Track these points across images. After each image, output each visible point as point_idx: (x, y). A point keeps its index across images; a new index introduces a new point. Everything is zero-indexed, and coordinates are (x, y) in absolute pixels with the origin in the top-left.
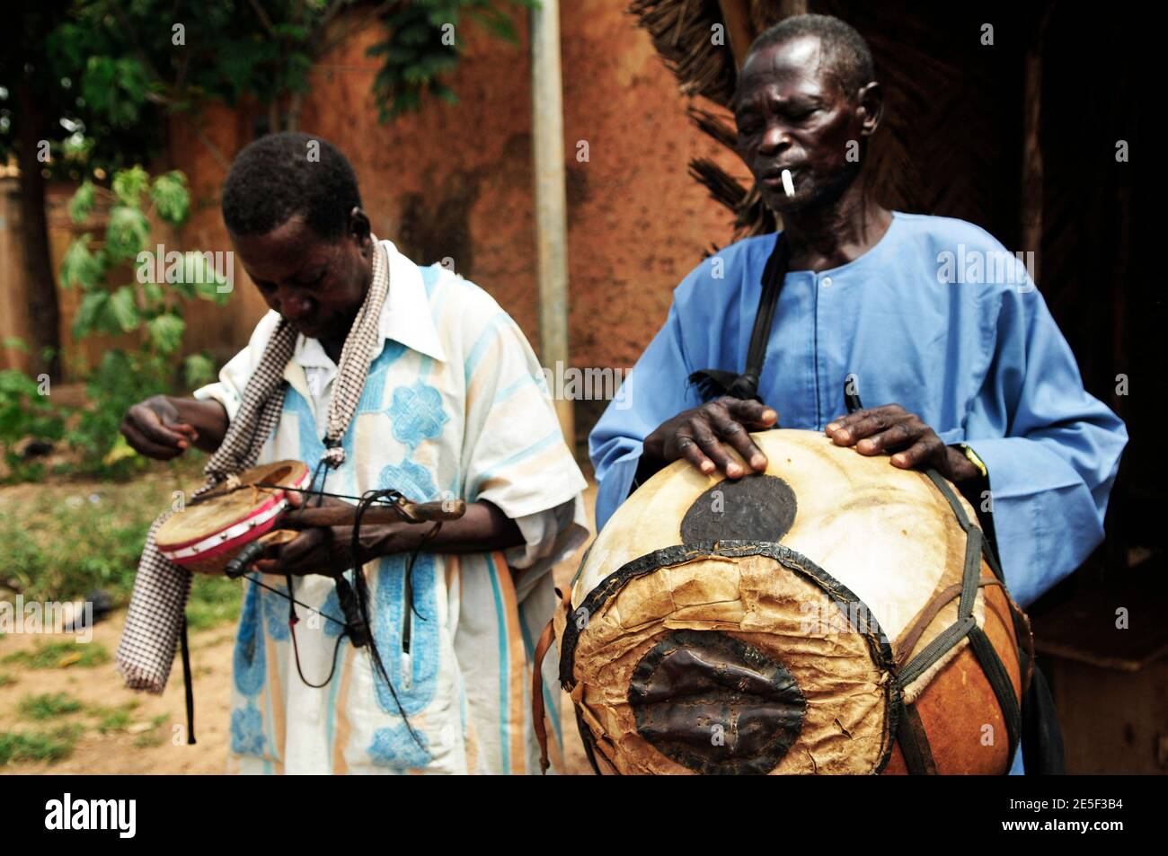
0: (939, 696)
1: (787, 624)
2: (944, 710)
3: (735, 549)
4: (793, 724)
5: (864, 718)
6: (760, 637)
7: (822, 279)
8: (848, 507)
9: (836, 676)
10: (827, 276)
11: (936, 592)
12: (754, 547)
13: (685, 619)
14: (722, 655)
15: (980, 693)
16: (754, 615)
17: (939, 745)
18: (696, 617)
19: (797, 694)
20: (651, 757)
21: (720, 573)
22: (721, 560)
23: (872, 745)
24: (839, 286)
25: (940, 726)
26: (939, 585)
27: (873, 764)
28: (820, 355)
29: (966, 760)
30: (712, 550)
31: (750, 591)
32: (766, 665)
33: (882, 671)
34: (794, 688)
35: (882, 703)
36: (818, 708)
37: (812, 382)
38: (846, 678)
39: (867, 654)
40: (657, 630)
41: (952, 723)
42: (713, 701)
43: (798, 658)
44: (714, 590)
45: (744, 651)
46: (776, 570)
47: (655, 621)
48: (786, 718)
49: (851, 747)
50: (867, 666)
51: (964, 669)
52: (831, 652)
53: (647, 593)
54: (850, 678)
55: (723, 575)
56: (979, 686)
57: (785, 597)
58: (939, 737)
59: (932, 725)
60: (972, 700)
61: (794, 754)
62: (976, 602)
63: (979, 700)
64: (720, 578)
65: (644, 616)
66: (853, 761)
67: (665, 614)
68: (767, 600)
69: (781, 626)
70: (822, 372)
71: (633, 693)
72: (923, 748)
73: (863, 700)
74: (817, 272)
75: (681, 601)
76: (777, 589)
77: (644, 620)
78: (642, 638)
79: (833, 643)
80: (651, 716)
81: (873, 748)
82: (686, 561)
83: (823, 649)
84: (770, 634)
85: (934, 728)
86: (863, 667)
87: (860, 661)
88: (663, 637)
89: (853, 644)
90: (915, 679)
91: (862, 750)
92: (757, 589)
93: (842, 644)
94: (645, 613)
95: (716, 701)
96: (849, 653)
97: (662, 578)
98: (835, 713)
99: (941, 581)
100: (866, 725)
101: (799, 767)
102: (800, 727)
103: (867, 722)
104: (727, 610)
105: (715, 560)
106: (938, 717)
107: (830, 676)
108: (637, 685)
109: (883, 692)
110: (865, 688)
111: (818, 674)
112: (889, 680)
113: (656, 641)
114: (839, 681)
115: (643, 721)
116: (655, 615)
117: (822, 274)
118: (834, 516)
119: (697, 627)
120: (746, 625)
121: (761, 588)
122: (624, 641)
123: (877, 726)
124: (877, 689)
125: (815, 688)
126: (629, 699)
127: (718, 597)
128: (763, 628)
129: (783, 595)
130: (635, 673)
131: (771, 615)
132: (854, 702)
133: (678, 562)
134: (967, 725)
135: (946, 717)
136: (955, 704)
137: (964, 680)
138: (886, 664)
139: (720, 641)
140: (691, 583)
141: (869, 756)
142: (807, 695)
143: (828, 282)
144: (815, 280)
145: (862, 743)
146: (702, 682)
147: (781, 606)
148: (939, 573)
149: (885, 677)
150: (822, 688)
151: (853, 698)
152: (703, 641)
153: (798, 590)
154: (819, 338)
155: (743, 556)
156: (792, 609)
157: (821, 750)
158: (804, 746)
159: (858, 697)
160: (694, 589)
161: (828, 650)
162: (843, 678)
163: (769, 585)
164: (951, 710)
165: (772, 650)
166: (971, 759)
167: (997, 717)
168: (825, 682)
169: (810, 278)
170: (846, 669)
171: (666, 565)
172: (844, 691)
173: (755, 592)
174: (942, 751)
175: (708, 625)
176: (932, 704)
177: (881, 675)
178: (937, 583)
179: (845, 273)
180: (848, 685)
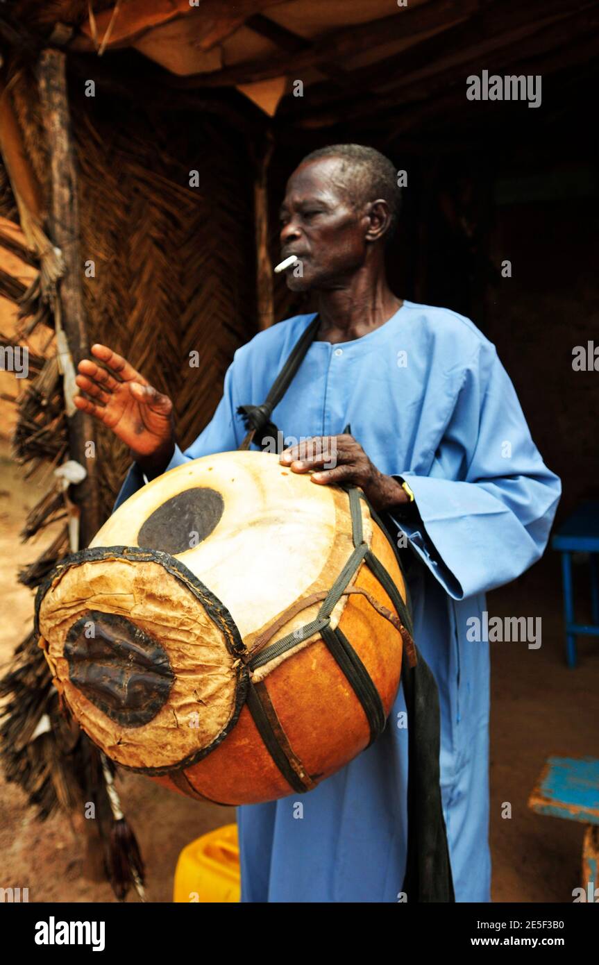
0: (288, 677)
1: (163, 617)
2: (292, 688)
3: (137, 555)
4: (164, 690)
5: (216, 692)
6: (145, 623)
7: (336, 350)
8: (253, 524)
9: (197, 659)
10: (339, 348)
11: (301, 598)
12: (150, 555)
13: (97, 602)
14: (121, 632)
15: (329, 677)
16: (142, 606)
17: (286, 713)
18: (105, 602)
19: (167, 669)
20: (79, 699)
21: (122, 572)
22: (125, 563)
23: (223, 711)
24: (347, 356)
25: (287, 700)
26: (307, 592)
27: (222, 725)
28: (327, 409)
29: (313, 725)
30: (122, 554)
31: (140, 589)
32: (150, 644)
33: (235, 659)
34: (166, 664)
35: (233, 682)
36: (182, 681)
37: (319, 429)
38: (205, 662)
39: (222, 645)
40: (80, 608)
41: (299, 698)
42: (115, 665)
43: (171, 643)
44: (116, 584)
45: (135, 632)
46: (161, 575)
47: (81, 601)
48: (159, 685)
49: (205, 712)
50: (224, 655)
51: (315, 657)
52: (194, 641)
53: (76, 580)
54: (208, 662)
55: (124, 574)
56: (329, 671)
57: (164, 597)
58: (286, 707)
59: (280, 698)
60: (319, 681)
61: (165, 711)
62: (336, 607)
63: (328, 681)
64: (122, 576)
65: (73, 596)
66: (207, 722)
67: (88, 596)
68: (151, 597)
69: (158, 617)
70: (327, 423)
71: (66, 651)
72: (270, 715)
73: (217, 679)
74: (332, 344)
75: (97, 589)
76: (159, 590)
77: (74, 599)
78: (72, 612)
79: (196, 635)
80: (78, 669)
81: (224, 714)
82: (103, 559)
83: (188, 638)
84: (151, 622)
85: (281, 700)
86: (219, 654)
87: (217, 649)
88: (86, 613)
89: (212, 637)
90: (264, 664)
91: (214, 715)
92: (145, 588)
93: (203, 636)
94: (74, 594)
95: (118, 665)
96: (208, 643)
97: (85, 571)
98: (195, 686)
99: (309, 589)
100: (218, 697)
101: (166, 722)
102: (168, 693)
103: (220, 695)
104: (124, 601)
105: (122, 562)
106: (286, 693)
107: (193, 659)
108: (70, 645)
109: (234, 674)
110: (220, 670)
111: (182, 657)
112: (240, 666)
113: (82, 616)
114: (199, 663)
115: (73, 672)
116: (81, 597)
117: (336, 345)
118: (240, 530)
119: (106, 610)
120: (135, 614)
121: (147, 587)
122: (62, 612)
123: (228, 698)
124: (229, 672)
125: (181, 666)
126: (64, 655)
127: (119, 590)
128: (147, 617)
129: (162, 595)
130: (67, 637)
131: (153, 609)
132: (211, 680)
133: (98, 560)
134: (313, 700)
135: (292, 693)
136: (302, 684)
137: (314, 667)
138: (238, 654)
139: (121, 622)
140: (101, 577)
141: (220, 720)
142: (176, 671)
143: (341, 353)
144: (330, 349)
145: (214, 710)
146: (107, 651)
147: (161, 602)
148: (310, 582)
149: (237, 663)
150: (186, 666)
151: (210, 677)
152: (111, 620)
153: (175, 592)
154: (327, 396)
155: (142, 561)
156: (168, 605)
157: (182, 712)
158: (172, 707)
159: (214, 676)
160: (104, 582)
161: (192, 639)
162: (202, 661)
163: (154, 586)
164: (298, 688)
165: (153, 634)
166: (318, 725)
167: (347, 694)
168: (188, 663)
169: (327, 348)
170: (205, 655)
171: (88, 561)
172: (204, 671)
173: (144, 590)
174: (288, 718)
175: (112, 609)
176: (282, 683)
177: (234, 661)
178: (305, 590)
179: (353, 346)
180: (206, 666)
